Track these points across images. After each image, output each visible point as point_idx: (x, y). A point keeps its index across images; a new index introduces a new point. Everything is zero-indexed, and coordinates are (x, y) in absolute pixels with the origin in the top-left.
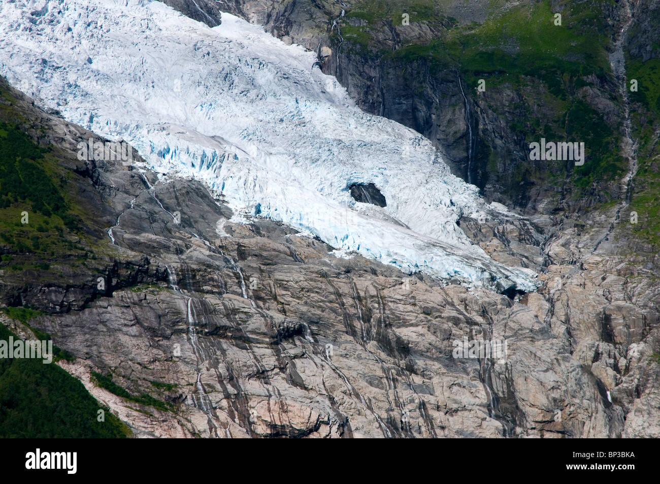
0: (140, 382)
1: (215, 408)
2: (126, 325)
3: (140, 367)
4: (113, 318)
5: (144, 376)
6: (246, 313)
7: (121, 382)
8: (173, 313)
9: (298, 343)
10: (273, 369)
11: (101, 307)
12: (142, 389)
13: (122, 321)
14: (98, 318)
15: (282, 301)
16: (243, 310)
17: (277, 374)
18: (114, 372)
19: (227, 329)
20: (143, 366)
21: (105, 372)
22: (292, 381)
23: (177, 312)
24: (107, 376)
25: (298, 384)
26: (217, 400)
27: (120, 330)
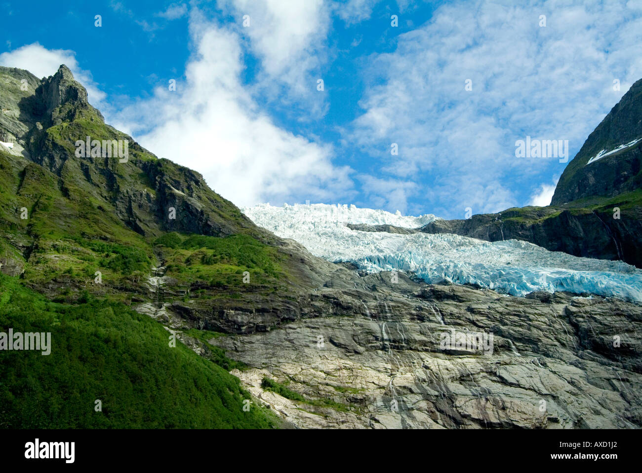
0: (321, 387)
1: (412, 409)
3: (324, 375)
4: (301, 336)
5: (327, 381)
7: (299, 387)
8: (367, 333)
10: (479, 373)
11: (290, 328)
12: (323, 393)
13: (311, 339)
14: (285, 337)
15: (482, 325)
16: (440, 328)
17: (484, 377)
18: (292, 378)
19: (424, 343)
20: (328, 373)
21: (282, 379)
22: (503, 381)
23: (370, 332)
24: (284, 382)
25: (511, 385)
26: (414, 401)
27: (308, 346)
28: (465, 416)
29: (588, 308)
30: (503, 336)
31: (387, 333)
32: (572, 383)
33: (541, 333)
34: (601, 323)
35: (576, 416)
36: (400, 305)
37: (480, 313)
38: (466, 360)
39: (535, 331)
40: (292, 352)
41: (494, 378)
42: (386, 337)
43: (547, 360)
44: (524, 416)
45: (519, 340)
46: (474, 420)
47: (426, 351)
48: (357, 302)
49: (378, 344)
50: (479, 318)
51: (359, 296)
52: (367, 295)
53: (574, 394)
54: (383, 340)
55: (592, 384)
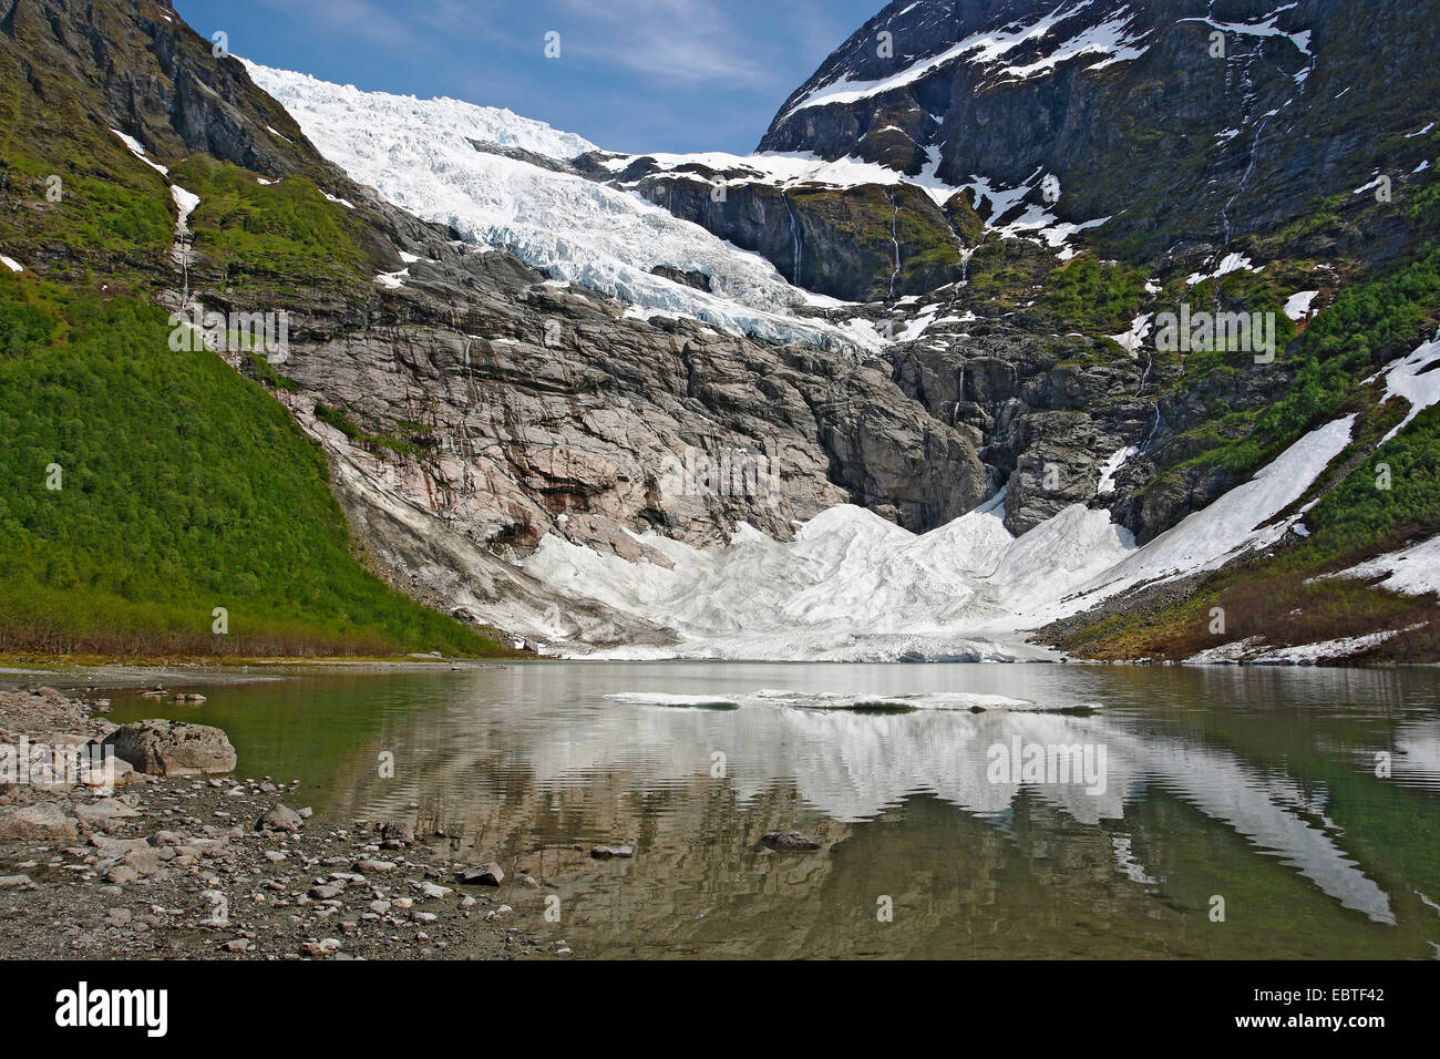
0: (382, 420)
1: (479, 455)
2: (382, 360)
3: (387, 404)
4: (366, 351)
5: (390, 414)
6: (538, 359)
7: (357, 419)
8: (447, 352)
9: (602, 396)
10: (564, 418)
11: (354, 338)
12: (384, 428)
13: (378, 355)
14: (347, 350)
15: (586, 353)
17: (568, 423)
18: (349, 406)
19: (511, 372)
20: (392, 403)
21: (337, 406)
22: (587, 431)
23: (452, 352)
24: (339, 410)
25: (594, 434)
26: (483, 446)
27: (372, 365)
28: (532, 468)
29: (709, 348)
30: (606, 371)
31: (471, 355)
32: (660, 436)
33: (650, 372)
34: (716, 369)
35: (650, 475)
36: (495, 315)
37: (589, 338)
38: (555, 399)
39: (644, 368)
40: (353, 371)
41: (579, 425)
42: (468, 360)
43: (647, 405)
44: (593, 474)
45: (624, 378)
46: (541, 473)
47: (513, 382)
48: (444, 307)
49: (459, 368)
50: (587, 344)
51: (446, 295)
52: (458, 295)
53: (658, 451)
54: (464, 364)
55: (682, 438)
